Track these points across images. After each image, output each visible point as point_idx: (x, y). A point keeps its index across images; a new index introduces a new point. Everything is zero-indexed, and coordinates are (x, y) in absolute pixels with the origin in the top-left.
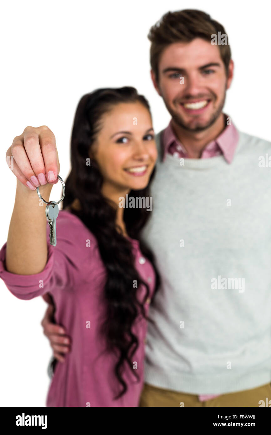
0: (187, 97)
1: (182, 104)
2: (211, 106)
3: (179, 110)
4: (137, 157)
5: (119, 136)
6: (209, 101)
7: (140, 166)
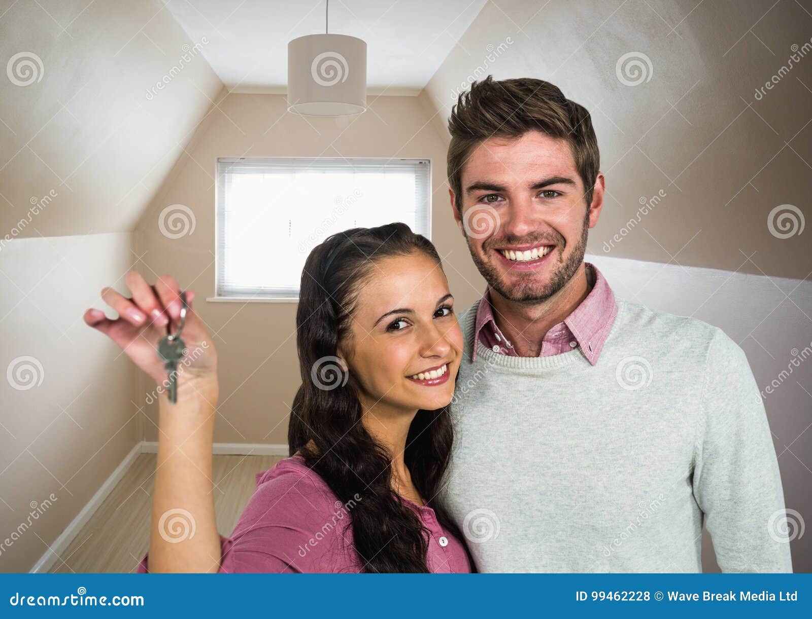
0: (510, 239)
1: (500, 251)
2: (555, 255)
3: (494, 261)
4: (428, 353)
5: (391, 318)
6: (552, 247)
7: (436, 368)
